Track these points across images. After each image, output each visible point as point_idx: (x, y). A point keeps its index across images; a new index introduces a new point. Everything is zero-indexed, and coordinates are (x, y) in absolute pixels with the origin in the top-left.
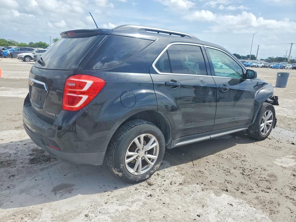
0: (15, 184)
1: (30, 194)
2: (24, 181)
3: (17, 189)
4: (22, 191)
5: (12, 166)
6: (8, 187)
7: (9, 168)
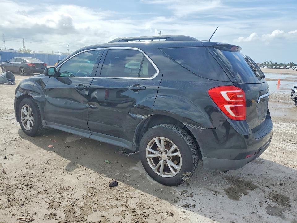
0: (283, 178)
1: (278, 169)
2: (275, 177)
3: (284, 175)
4: (282, 172)
5: (276, 193)
6: (289, 178)
7: (279, 193)
